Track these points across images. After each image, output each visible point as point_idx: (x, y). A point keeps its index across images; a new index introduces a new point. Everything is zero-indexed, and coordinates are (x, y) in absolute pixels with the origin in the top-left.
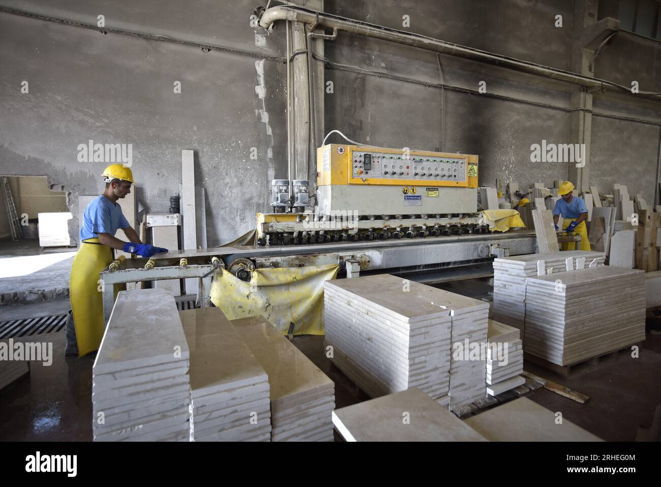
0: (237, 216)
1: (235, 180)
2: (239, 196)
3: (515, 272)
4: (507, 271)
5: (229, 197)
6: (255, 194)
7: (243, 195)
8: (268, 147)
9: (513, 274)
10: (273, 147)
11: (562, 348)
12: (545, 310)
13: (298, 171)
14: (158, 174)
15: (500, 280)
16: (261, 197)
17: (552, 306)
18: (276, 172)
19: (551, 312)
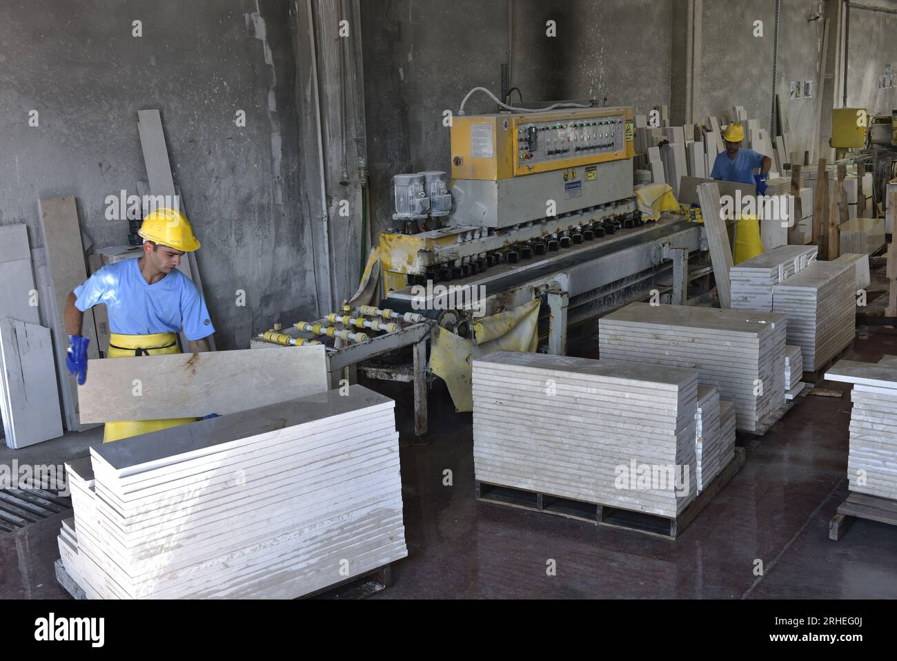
0: (231, 234)
1: (224, 163)
2: (232, 193)
3: (758, 281)
4: (748, 281)
5: (216, 198)
6: (255, 188)
7: (237, 191)
8: (268, 90)
9: (756, 283)
10: (276, 90)
11: (814, 353)
12: (795, 318)
13: (330, 136)
14: (100, 165)
15: (739, 293)
16: (264, 192)
17: (802, 312)
18: (282, 139)
19: (801, 318)
